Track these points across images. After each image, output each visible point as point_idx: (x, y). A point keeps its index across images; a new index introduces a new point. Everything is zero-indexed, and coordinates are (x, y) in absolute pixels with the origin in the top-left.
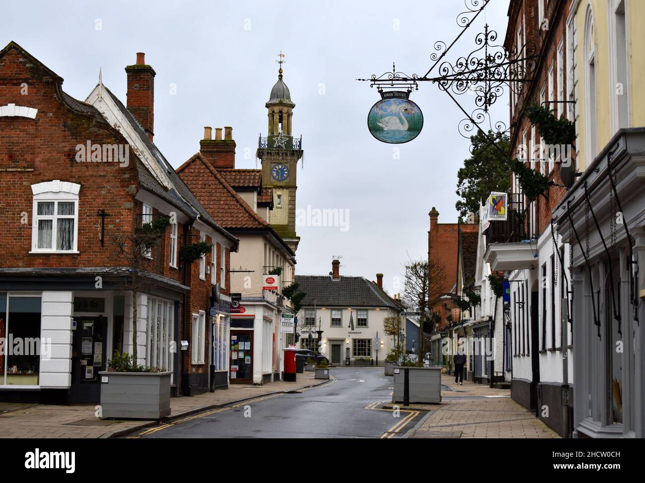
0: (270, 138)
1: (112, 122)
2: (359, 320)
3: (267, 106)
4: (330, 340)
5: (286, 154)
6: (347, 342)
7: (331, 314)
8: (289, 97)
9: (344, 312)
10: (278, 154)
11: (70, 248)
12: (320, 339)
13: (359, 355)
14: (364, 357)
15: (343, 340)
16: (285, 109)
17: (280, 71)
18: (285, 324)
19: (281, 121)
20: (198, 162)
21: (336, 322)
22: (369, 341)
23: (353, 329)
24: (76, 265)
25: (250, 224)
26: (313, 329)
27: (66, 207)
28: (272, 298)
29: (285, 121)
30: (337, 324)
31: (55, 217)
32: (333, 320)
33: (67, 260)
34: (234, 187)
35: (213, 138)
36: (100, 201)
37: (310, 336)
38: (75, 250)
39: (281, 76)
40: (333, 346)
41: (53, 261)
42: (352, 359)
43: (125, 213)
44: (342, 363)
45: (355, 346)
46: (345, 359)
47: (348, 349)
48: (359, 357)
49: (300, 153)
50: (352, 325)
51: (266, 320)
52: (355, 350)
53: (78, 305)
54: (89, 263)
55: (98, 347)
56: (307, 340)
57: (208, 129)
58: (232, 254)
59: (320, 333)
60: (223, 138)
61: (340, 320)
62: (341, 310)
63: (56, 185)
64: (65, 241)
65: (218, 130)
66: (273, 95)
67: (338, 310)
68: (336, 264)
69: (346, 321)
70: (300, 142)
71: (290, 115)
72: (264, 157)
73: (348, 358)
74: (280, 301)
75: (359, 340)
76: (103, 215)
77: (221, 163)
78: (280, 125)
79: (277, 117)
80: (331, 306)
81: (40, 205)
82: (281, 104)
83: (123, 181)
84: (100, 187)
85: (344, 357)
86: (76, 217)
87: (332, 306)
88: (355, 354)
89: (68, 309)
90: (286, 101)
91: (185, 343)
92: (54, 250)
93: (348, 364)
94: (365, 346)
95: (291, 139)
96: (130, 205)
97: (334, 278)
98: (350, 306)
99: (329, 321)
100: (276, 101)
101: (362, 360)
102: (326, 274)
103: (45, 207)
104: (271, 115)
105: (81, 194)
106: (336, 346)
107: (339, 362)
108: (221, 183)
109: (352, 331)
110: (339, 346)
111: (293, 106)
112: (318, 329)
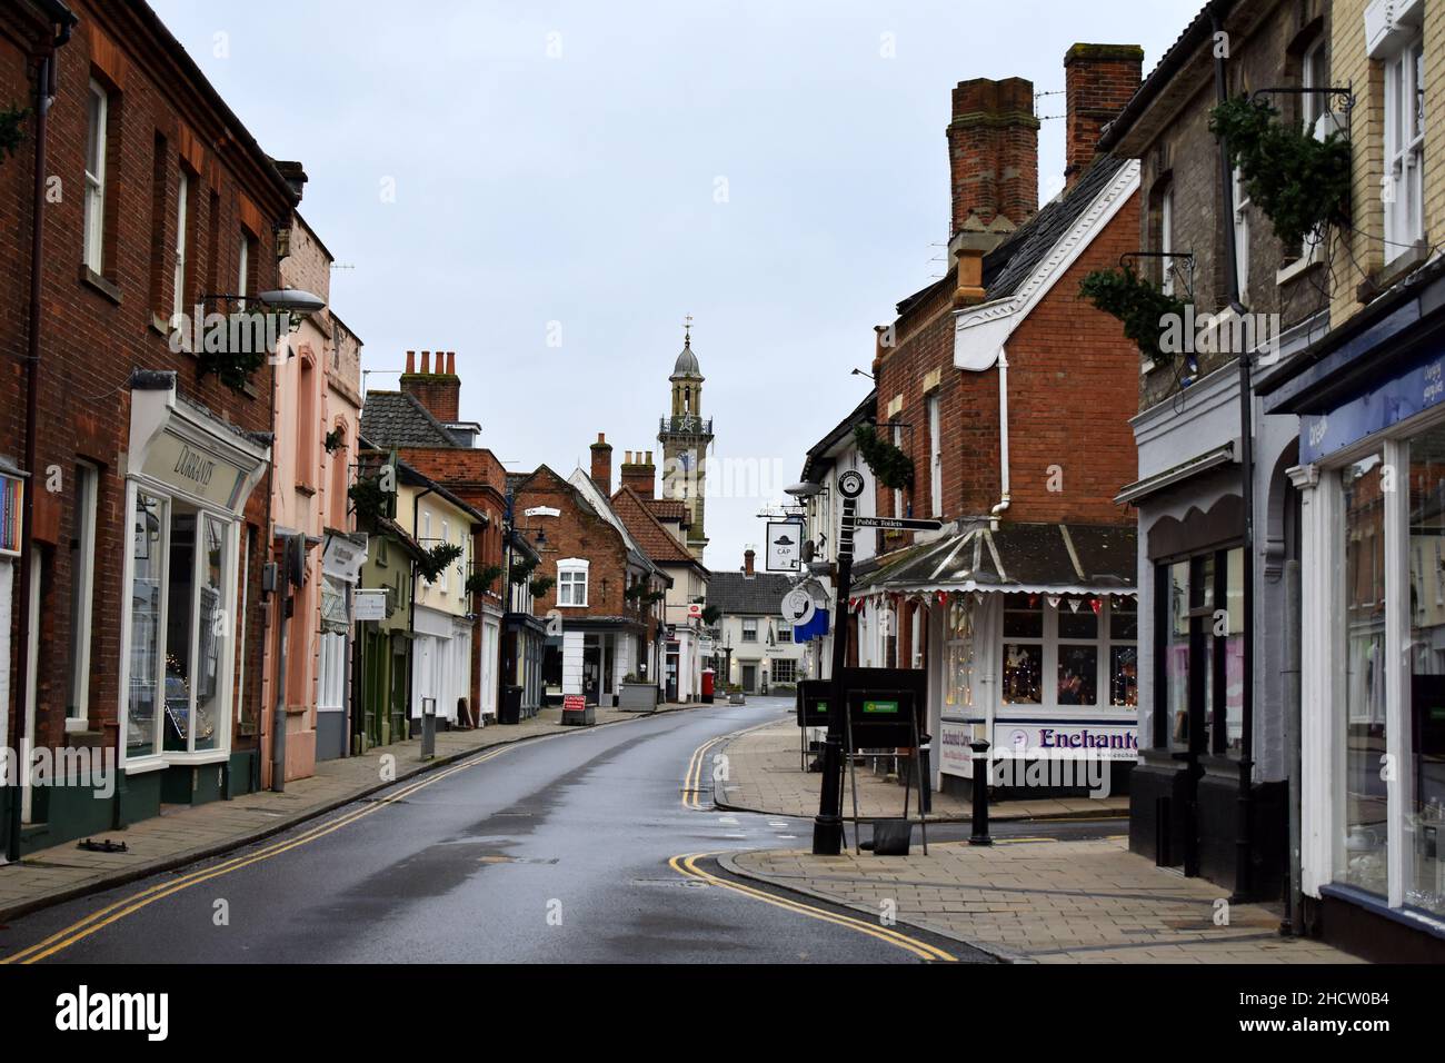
0: (675, 420)
1: (587, 497)
2: (780, 633)
3: (671, 379)
4: (740, 660)
5: (694, 440)
6: (764, 663)
7: (743, 625)
8: (697, 370)
9: (761, 622)
10: (684, 439)
11: (582, 602)
12: (728, 657)
13: (780, 680)
14: (787, 684)
15: (758, 661)
16: (693, 385)
17: (687, 337)
18: (703, 647)
19: (688, 396)
20: (626, 494)
21: (749, 635)
22: (794, 662)
23: (773, 645)
24: (586, 615)
25: (677, 557)
26: (719, 646)
27: (580, 576)
28: (693, 622)
29: (692, 399)
30: (750, 639)
31: (572, 582)
32: (745, 632)
33: (581, 611)
34: (658, 518)
35: (634, 463)
36: (602, 572)
37: (716, 654)
38: (586, 605)
39: (688, 343)
40: (745, 668)
41: (571, 612)
42: (771, 686)
43: (619, 580)
44: (756, 691)
45: (774, 668)
46: (760, 686)
47: (765, 672)
48: (780, 684)
49: (710, 437)
50: (772, 639)
51: (690, 644)
52: (774, 673)
53: (587, 640)
54: (595, 613)
55: (595, 667)
56: (710, 659)
57: (629, 453)
58: (668, 590)
59: (728, 651)
60: (644, 463)
61: (754, 632)
62: (756, 619)
63: (573, 561)
64: (579, 598)
65: (639, 454)
66: (679, 367)
67: (752, 619)
68: (750, 556)
69: (763, 634)
70: (710, 423)
71: (698, 391)
72: (668, 442)
73: (765, 686)
74: (698, 624)
75: (781, 661)
76: (604, 582)
77: (641, 488)
78: (686, 402)
79: (682, 393)
80: (742, 613)
81: (562, 574)
82: (688, 378)
83: (617, 559)
84: (602, 563)
85: (759, 683)
86: (586, 582)
87: (745, 615)
88: (774, 679)
89: (581, 644)
90: (694, 375)
91: (643, 666)
92: (571, 604)
93: (765, 693)
94: (788, 669)
95: (699, 420)
96: (622, 575)
97: (747, 575)
98: (767, 614)
99: (739, 635)
100: (682, 375)
101: (784, 687)
102: (737, 570)
103: (565, 575)
104: (677, 390)
105: (590, 567)
106: (749, 669)
107: (752, 689)
108: (648, 516)
109: (772, 648)
110: (753, 668)
111: (702, 380)
112: (726, 647)
